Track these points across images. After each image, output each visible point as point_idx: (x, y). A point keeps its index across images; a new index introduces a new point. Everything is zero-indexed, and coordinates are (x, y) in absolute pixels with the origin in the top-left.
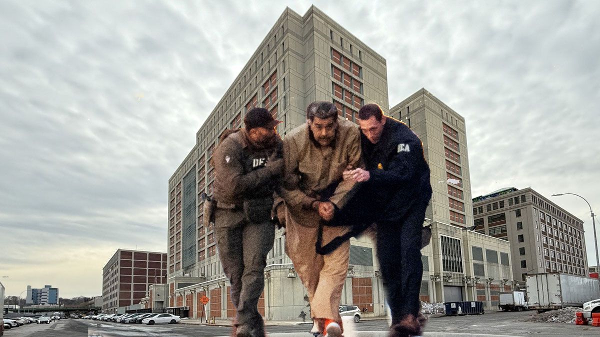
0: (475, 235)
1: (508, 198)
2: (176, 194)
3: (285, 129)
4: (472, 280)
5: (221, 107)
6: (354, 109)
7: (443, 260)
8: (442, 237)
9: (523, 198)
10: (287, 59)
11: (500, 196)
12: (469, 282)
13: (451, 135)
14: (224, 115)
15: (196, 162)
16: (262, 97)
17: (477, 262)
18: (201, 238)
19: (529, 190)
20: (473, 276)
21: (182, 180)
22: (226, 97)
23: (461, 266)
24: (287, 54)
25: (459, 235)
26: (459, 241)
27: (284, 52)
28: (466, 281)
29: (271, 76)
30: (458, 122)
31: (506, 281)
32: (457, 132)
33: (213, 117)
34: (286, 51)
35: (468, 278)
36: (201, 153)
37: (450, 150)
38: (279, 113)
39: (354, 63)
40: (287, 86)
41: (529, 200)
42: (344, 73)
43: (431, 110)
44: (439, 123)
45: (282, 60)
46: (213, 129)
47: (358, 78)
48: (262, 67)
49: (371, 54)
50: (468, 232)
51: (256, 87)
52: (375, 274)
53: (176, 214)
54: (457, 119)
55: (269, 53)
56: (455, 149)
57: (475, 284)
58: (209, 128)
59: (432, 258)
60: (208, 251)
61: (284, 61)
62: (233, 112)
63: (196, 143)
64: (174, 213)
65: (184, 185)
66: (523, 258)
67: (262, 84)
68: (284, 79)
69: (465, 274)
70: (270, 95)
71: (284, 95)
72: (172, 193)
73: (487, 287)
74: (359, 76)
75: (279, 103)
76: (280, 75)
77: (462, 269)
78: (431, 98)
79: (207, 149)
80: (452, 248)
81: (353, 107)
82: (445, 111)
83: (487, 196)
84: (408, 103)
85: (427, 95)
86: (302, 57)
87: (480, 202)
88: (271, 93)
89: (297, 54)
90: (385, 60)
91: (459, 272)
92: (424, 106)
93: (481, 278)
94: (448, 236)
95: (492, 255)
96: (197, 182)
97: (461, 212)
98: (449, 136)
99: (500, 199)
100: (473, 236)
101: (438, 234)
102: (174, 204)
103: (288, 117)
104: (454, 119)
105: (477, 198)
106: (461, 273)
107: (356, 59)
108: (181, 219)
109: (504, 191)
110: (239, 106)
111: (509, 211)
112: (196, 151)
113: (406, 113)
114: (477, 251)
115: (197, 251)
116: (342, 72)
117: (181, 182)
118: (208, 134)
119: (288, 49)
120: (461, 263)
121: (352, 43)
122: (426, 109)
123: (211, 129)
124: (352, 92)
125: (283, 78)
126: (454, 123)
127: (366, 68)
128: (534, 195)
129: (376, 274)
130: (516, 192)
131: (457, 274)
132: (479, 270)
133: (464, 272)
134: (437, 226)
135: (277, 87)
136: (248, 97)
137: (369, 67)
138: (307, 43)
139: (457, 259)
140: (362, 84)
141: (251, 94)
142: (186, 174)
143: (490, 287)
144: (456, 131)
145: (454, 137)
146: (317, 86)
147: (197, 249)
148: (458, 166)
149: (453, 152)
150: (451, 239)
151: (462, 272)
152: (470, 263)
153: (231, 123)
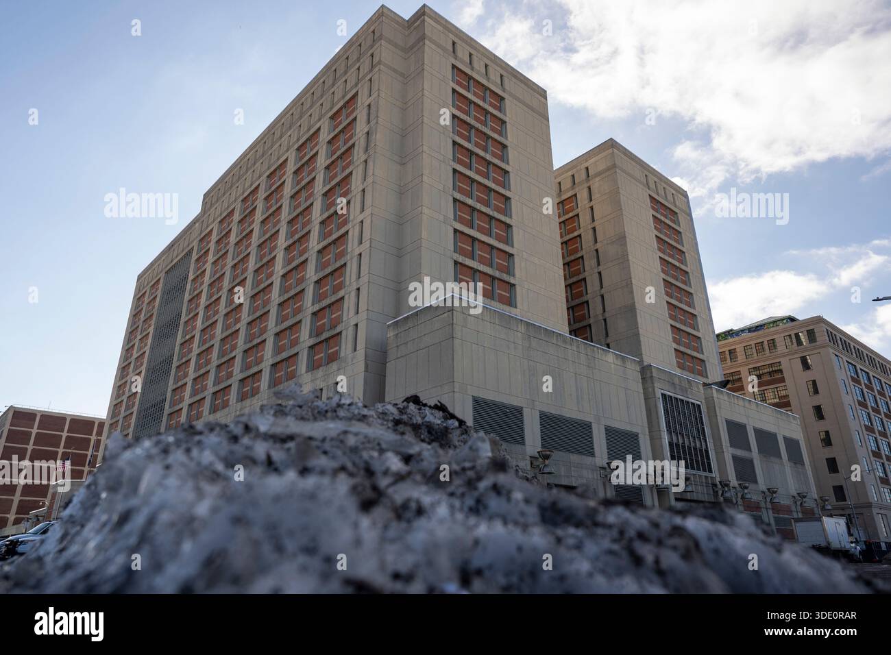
0: (729, 398)
1: (783, 335)
2: (146, 300)
3: (363, 184)
4: (733, 491)
5: (254, 150)
6: (491, 160)
7: (671, 444)
8: (664, 396)
9: (811, 335)
10: (376, 77)
11: (767, 331)
12: (728, 495)
13: (665, 216)
14: (258, 164)
15: (195, 244)
16: (329, 134)
17: (739, 453)
18: (180, 384)
19: (819, 320)
20: (734, 482)
21: (162, 275)
22: (265, 135)
23: (708, 458)
24: (377, 69)
25: (696, 396)
26: (699, 406)
27: (372, 67)
28: (720, 493)
29: (347, 102)
30: (676, 198)
31: (802, 496)
32: (676, 213)
33: (239, 167)
34: (376, 66)
35: (725, 485)
36: (207, 227)
37: (665, 241)
38: (355, 159)
39: (491, 91)
40: (372, 117)
41: (822, 338)
42: (475, 103)
43: (628, 174)
44: (643, 195)
45: (368, 77)
46: (234, 187)
47: (499, 113)
48: (333, 90)
49: (521, 81)
50: (714, 391)
51: (320, 120)
52: (529, 463)
53: (139, 337)
54: (674, 192)
55: (347, 68)
56: (676, 242)
57: (739, 499)
58: (229, 185)
59: (648, 437)
60: (190, 410)
61: (370, 80)
62: (274, 158)
63: (200, 211)
64: (135, 337)
65: (165, 285)
66: (828, 453)
67: (330, 114)
68: (369, 106)
69: (718, 476)
70: (342, 131)
71: (366, 130)
72: (139, 298)
73: (767, 509)
74: (500, 111)
75: (357, 143)
76: (362, 101)
77: (709, 464)
78: (625, 155)
79: (219, 220)
80: (685, 420)
81: (488, 157)
82: (652, 179)
83: (742, 331)
84: (586, 161)
85: (618, 149)
86: (402, 75)
87: (730, 340)
88: (345, 128)
89: (394, 70)
90: (545, 92)
91: (704, 471)
92: (614, 166)
93: (752, 486)
94: (676, 396)
95: (767, 440)
96: (191, 277)
97: (695, 354)
98: (662, 218)
99: (768, 336)
100: (726, 398)
101: (656, 389)
102: (139, 319)
103: (370, 164)
104: (669, 191)
105: (724, 333)
106: (707, 474)
107: (496, 85)
108: (147, 349)
109: (774, 322)
110: (285, 149)
111: (788, 358)
112: (197, 225)
113: (584, 176)
114: (737, 431)
115: (167, 410)
116: (471, 102)
117: (159, 279)
118: (224, 194)
119: (379, 63)
120: (707, 452)
121: (488, 62)
122: (617, 170)
123: (231, 187)
124: (488, 133)
125: (367, 103)
126: (670, 197)
127: (511, 99)
128: (829, 329)
129: (532, 464)
130: (794, 323)
131: (700, 476)
132: (745, 469)
133: (715, 474)
134: (651, 373)
135: (356, 117)
136: (303, 134)
137: (517, 99)
138: (412, 56)
139: (698, 443)
140: (505, 122)
141: (309, 130)
142: (174, 263)
143: (773, 509)
144: (674, 212)
145: (671, 220)
146: (425, 119)
147: (167, 407)
148: (684, 271)
149: (672, 245)
150: (682, 400)
151: (710, 471)
152: (726, 454)
153: (268, 177)
